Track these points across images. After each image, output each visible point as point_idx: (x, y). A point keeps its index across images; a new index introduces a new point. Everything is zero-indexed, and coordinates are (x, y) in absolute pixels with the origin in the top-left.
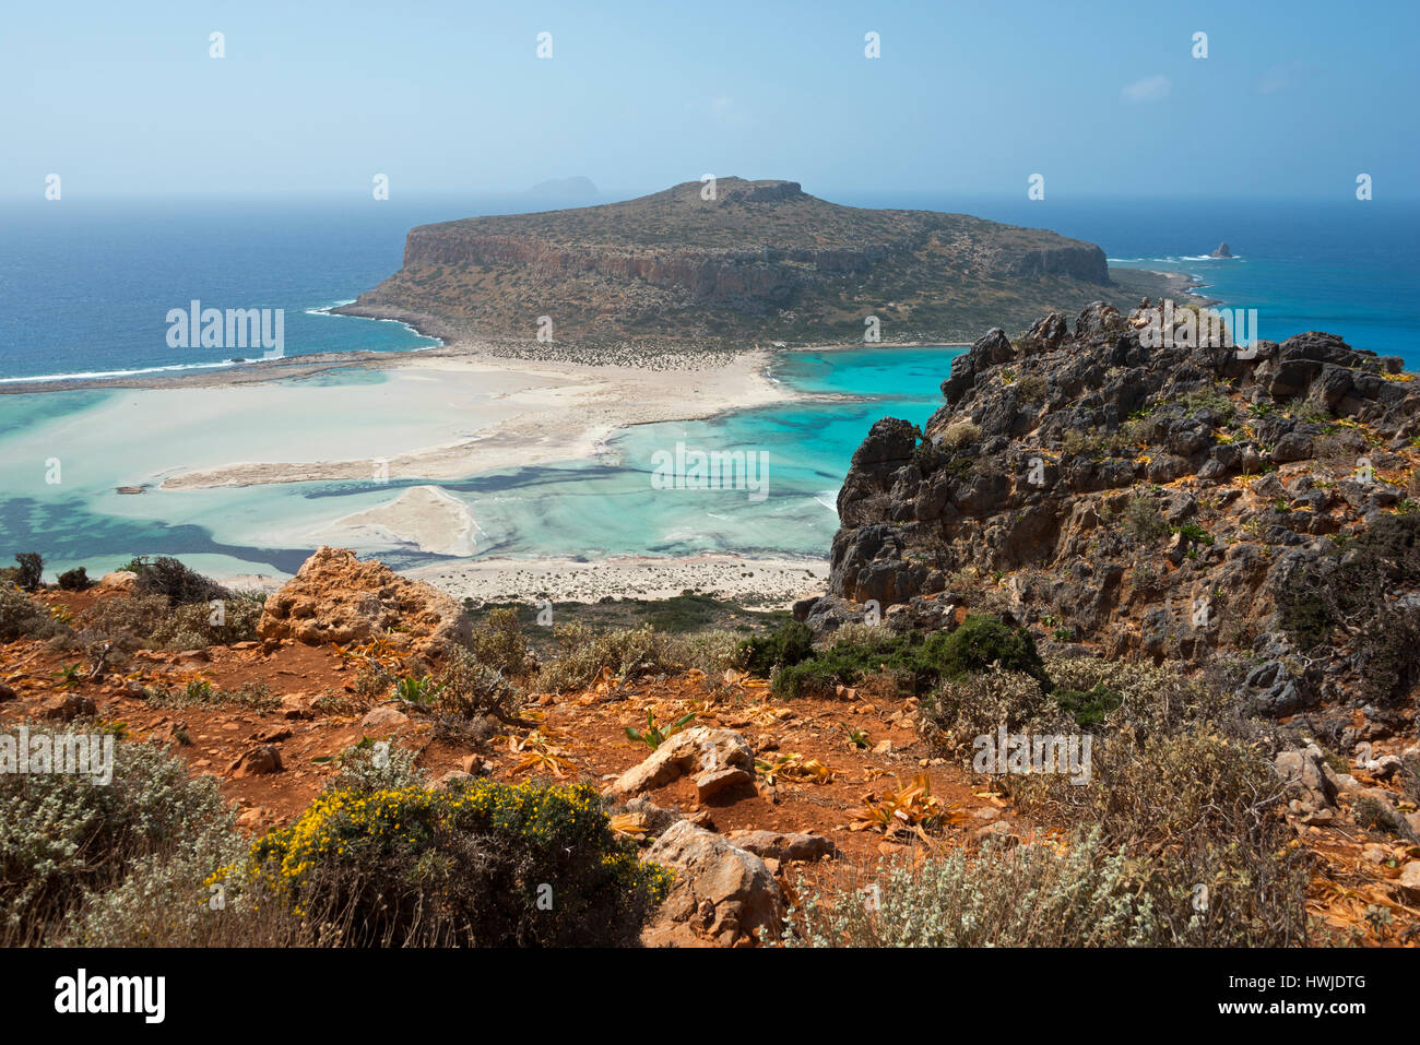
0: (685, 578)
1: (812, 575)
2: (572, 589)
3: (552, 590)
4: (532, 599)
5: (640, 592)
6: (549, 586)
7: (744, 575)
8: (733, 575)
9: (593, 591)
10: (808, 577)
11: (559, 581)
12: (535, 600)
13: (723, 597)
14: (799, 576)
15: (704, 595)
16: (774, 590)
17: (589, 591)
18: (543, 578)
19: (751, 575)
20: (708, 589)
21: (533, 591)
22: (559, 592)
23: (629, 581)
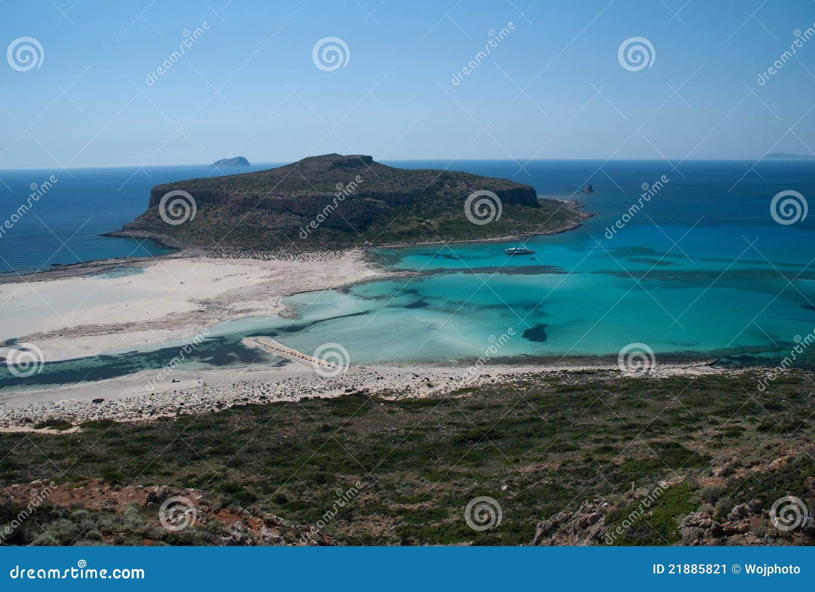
0: (344, 383)
1: (417, 376)
2: (279, 393)
3: (267, 394)
4: (257, 400)
5: (320, 392)
6: (264, 391)
7: (378, 379)
8: (372, 379)
9: (292, 393)
10: (415, 377)
11: (270, 388)
12: (259, 401)
13: (370, 392)
14: (410, 377)
15: (359, 392)
16: (398, 386)
17: (289, 394)
18: (260, 387)
19: (382, 378)
20: (360, 389)
21: (256, 395)
22: (272, 395)
23: (312, 386)
